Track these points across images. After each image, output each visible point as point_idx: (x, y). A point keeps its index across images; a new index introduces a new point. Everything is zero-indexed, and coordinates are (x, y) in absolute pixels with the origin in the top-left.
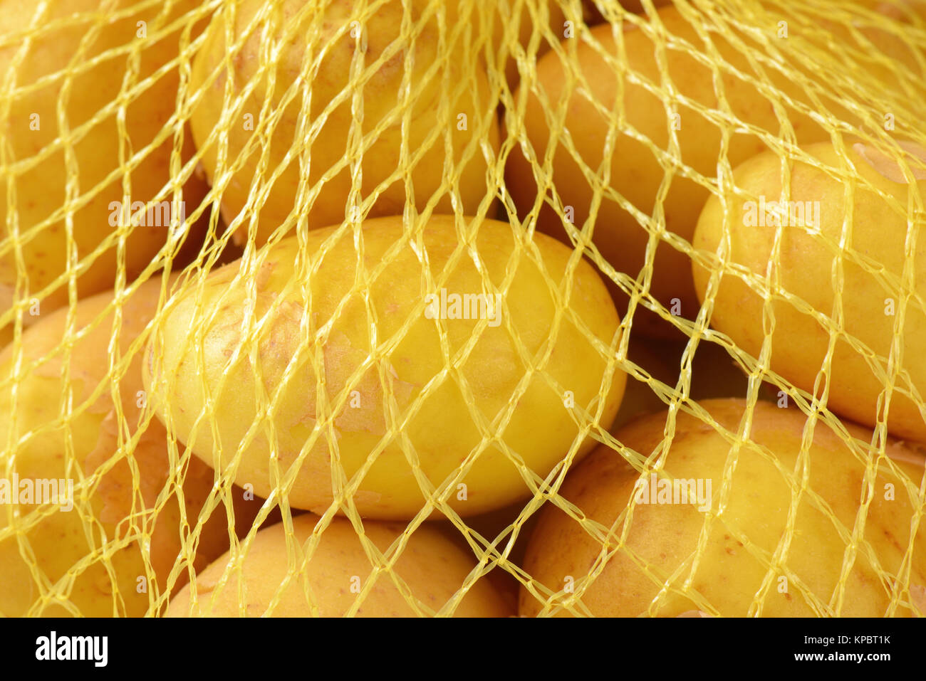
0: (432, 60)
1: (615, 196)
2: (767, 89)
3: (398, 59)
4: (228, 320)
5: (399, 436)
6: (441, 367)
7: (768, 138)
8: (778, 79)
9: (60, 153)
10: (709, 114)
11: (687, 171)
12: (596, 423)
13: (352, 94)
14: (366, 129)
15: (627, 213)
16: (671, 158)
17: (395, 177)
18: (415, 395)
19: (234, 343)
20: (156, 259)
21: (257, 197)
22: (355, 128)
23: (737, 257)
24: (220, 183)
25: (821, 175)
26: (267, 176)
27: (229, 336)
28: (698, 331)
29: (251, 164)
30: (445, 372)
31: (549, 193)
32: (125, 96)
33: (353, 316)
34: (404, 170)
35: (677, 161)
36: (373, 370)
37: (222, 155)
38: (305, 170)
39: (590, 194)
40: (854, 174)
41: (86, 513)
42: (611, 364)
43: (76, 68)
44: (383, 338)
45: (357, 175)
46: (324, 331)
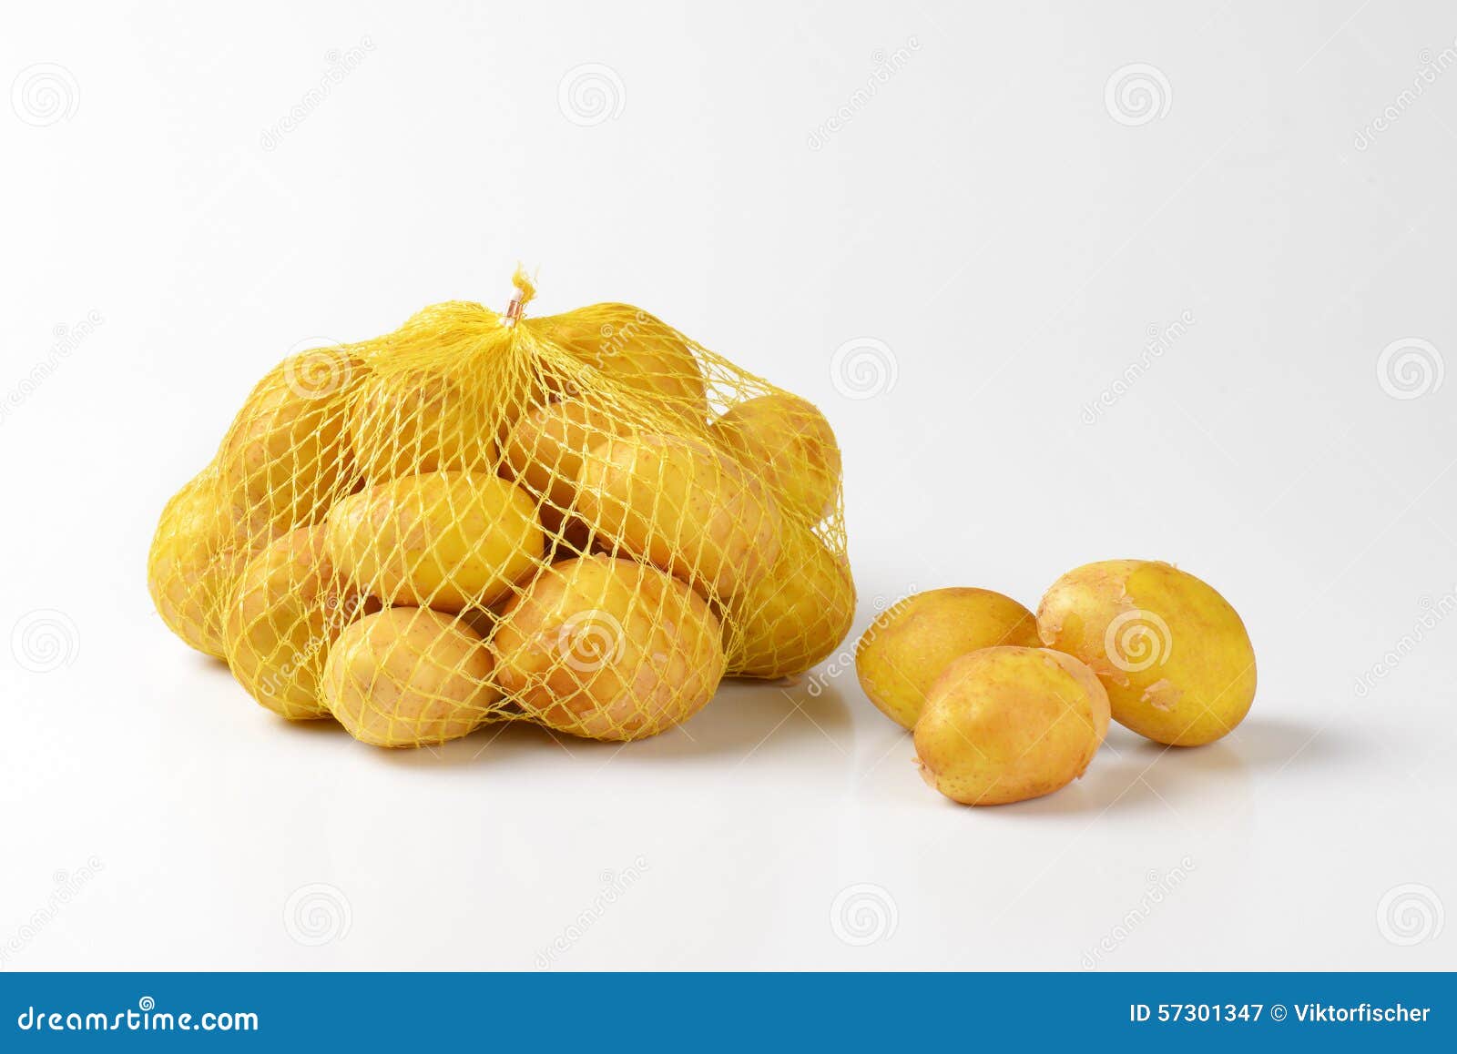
0: (456, 403)
1: (537, 461)
2: (608, 415)
3: (439, 402)
4: (360, 505)
5: (432, 550)
6: (451, 521)
7: (605, 434)
8: (613, 411)
9: (291, 455)
10: (581, 426)
11: (570, 451)
12: (520, 547)
13: (418, 415)
14: (424, 428)
15: (542, 468)
16: (563, 445)
17: (436, 448)
18: (438, 534)
19: (361, 514)
20: (330, 489)
21: (374, 458)
22: (419, 428)
23: (589, 482)
24: (359, 454)
25: (626, 445)
26: (380, 448)
27: (359, 512)
28: (569, 513)
29: (372, 447)
30: (453, 523)
31: (506, 458)
32: (320, 427)
33: (414, 501)
34: (440, 444)
35: (566, 447)
36: (421, 523)
37: (360, 443)
38: (396, 445)
39: (526, 460)
40: (639, 443)
41: (298, 600)
42: (528, 525)
43: (300, 419)
44: (425, 509)
45: (418, 446)
46: (400, 507)
